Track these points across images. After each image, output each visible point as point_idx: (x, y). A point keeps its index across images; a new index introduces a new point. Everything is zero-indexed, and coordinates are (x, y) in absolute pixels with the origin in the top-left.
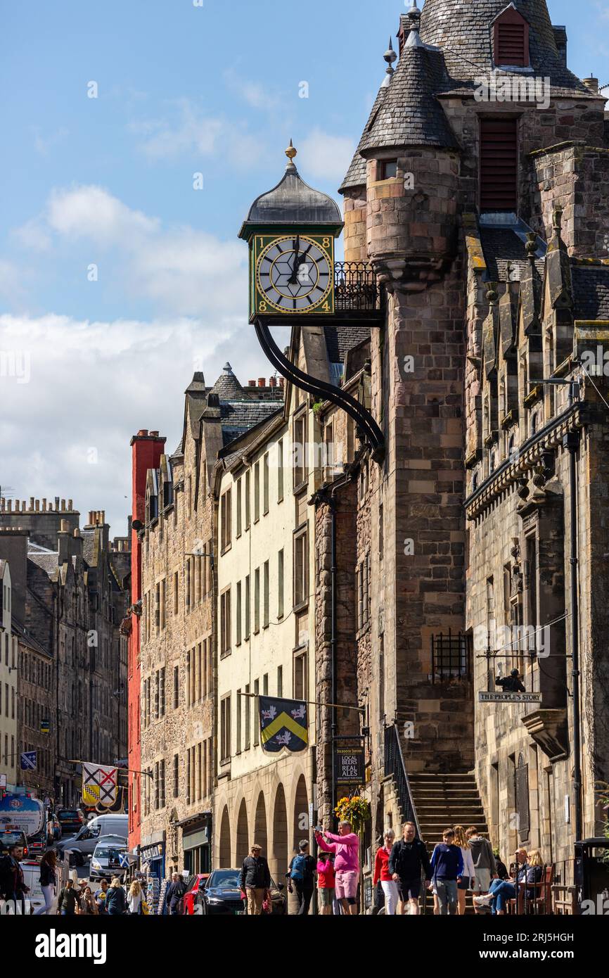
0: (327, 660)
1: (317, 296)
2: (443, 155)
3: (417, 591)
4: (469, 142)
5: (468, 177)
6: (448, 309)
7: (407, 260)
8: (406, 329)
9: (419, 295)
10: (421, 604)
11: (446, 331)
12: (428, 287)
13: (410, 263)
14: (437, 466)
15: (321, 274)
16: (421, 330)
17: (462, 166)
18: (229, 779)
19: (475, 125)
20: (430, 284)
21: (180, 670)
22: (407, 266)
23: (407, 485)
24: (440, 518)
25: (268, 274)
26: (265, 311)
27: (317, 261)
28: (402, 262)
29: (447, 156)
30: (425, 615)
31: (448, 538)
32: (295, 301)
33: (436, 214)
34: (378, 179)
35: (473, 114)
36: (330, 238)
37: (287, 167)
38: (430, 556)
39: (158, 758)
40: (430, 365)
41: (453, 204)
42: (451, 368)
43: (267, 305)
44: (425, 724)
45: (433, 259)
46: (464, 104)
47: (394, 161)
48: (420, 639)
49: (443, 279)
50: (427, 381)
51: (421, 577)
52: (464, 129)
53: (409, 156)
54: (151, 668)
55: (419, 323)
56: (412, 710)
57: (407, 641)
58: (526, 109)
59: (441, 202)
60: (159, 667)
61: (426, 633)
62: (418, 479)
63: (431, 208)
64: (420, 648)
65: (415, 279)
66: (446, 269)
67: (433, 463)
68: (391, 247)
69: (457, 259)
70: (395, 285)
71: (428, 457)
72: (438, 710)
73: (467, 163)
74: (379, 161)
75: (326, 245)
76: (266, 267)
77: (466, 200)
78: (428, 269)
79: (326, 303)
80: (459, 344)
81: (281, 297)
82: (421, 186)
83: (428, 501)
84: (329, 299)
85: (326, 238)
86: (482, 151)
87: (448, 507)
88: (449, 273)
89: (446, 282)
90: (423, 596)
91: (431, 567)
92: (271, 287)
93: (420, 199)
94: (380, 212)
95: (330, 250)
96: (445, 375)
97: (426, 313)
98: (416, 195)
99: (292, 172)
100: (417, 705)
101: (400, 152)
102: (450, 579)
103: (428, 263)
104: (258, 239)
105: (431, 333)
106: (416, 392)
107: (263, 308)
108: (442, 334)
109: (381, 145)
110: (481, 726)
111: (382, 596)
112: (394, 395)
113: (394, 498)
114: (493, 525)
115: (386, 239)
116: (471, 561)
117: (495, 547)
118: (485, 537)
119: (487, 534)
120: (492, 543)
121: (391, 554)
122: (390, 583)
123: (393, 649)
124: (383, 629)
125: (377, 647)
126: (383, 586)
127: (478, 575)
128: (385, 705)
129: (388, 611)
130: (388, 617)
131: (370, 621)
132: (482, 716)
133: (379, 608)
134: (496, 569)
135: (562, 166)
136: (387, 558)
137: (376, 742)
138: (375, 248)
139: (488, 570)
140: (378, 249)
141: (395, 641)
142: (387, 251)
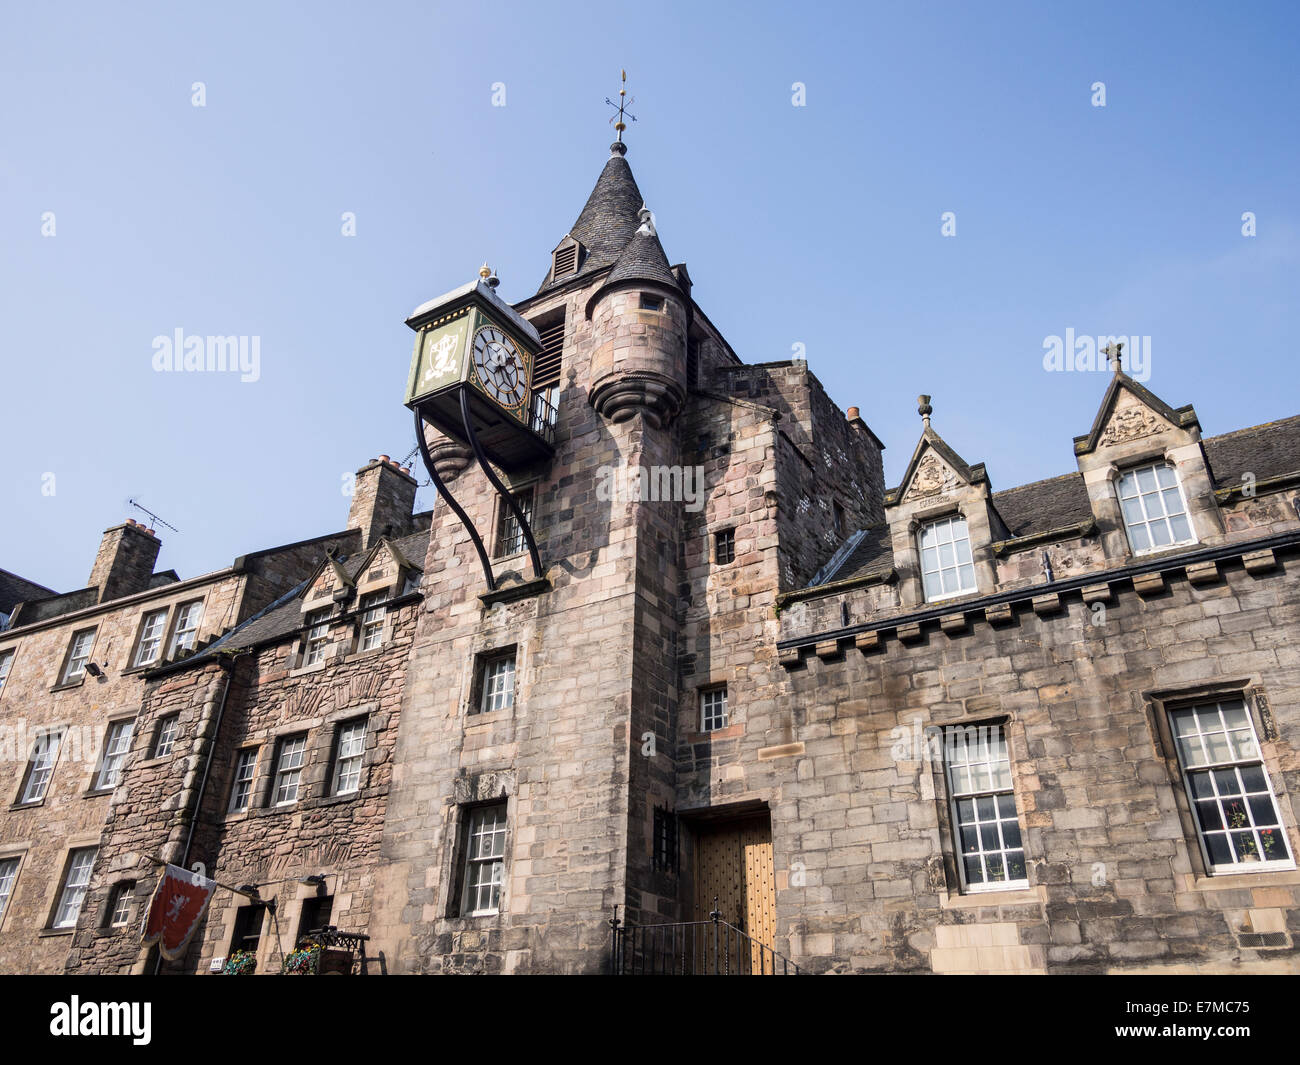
7: (668, 389)
9: (655, 432)
10: (647, 762)
13: (669, 393)
14: (662, 607)
22: (666, 394)
23: (642, 615)
24: (661, 664)
25: (481, 352)
26: (474, 383)
28: (662, 388)
30: (649, 778)
31: (666, 691)
34: (641, 308)
36: (529, 356)
38: (655, 706)
42: (671, 514)
43: (477, 378)
48: (645, 807)
50: (657, 515)
53: (675, 302)
56: (638, 906)
57: (636, 806)
61: (650, 801)
62: (649, 613)
64: (646, 820)
65: (660, 412)
67: (659, 601)
70: (641, 410)
71: (657, 594)
72: (656, 911)
74: (642, 294)
75: (526, 359)
79: (521, 410)
81: (489, 380)
83: (655, 642)
84: (523, 408)
87: (667, 656)
91: (656, 719)
92: (483, 366)
100: (641, 898)
101: (668, 295)
102: (667, 740)
104: (478, 314)
106: (651, 521)
107: (473, 380)
110: (851, 941)
111: (486, 754)
112: (629, 516)
113: (625, 625)
114: (1008, 650)
115: (651, 360)
116: (749, 717)
117: (1029, 678)
118: (910, 674)
119: (932, 669)
120: (995, 675)
121: (586, 694)
122: (576, 732)
123: (604, 814)
124: (497, 794)
125: (436, 820)
126: (496, 741)
127: (825, 730)
128: (512, 896)
129: (555, 768)
130: (555, 775)
131: (375, 791)
132: (866, 924)
133: (455, 771)
134: (1040, 706)
135: (784, 379)
136: (543, 703)
137: (406, 948)
138: (634, 365)
139: (952, 714)
140: (640, 366)
141: (624, 804)
142: (653, 371)
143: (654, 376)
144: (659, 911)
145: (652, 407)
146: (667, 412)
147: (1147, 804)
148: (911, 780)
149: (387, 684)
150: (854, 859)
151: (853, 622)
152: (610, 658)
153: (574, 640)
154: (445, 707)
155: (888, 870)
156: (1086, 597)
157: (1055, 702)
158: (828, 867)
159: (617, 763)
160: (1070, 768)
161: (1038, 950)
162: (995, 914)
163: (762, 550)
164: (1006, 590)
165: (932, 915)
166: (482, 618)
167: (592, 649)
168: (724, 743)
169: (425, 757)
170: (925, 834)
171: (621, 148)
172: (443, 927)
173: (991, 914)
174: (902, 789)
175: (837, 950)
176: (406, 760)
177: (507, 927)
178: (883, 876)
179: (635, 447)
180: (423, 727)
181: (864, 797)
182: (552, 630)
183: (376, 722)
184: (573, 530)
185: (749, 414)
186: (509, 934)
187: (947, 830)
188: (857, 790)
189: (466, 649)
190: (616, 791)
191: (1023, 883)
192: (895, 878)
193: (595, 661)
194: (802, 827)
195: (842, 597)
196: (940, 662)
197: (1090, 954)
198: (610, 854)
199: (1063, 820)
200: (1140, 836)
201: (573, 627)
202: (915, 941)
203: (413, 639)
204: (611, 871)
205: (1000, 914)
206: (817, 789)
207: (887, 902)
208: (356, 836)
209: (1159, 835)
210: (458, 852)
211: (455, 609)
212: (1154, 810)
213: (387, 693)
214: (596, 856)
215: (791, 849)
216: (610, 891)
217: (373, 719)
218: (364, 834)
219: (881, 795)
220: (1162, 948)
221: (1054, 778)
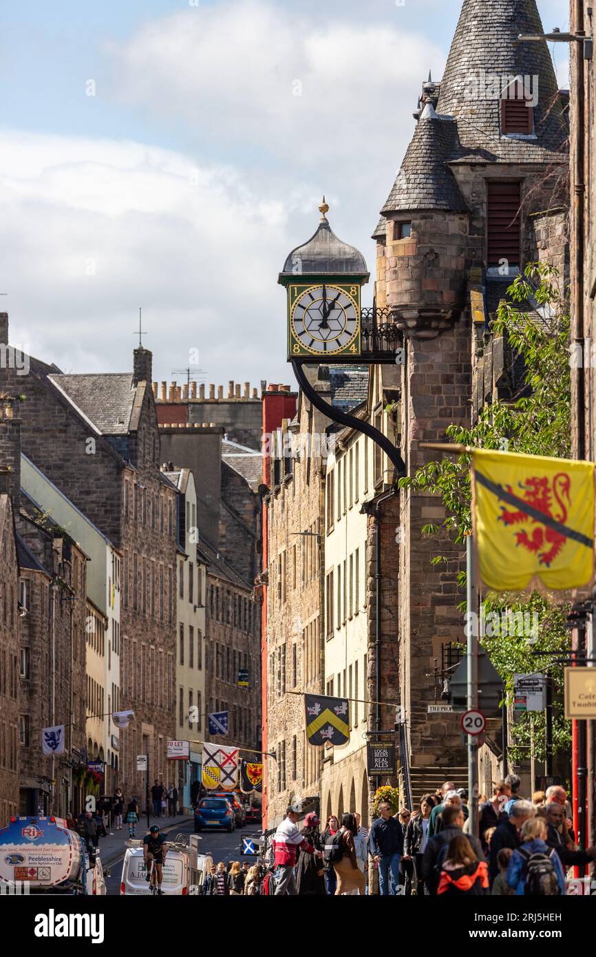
0: (372, 659)
1: (345, 339)
2: (452, 217)
3: (429, 605)
4: (477, 204)
5: (476, 236)
6: (458, 354)
7: (420, 311)
8: (420, 372)
9: (432, 341)
10: (432, 617)
11: (455, 373)
12: (440, 334)
13: (423, 314)
15: (349, 320)
16: (433, 372)
17: (471, 225)
18: (332, 764)
19: (483, 188)
20: (441, 331)
21: (298, 647)
22: (420, 317)
23: (420, 511)
24: (449, 540)
25: (301, 320)
26: (298, 353)
27: (345, 308)
28: (415, 313)
29: (456, 218)
30: (436, 626)
31: (457, 558)
32: (325, 344)
33: (446, 270)
34: (395, 239)
35: (481, 179)
36: (357, 287)
37: (321, 222)
38: (441, 574)
39: (280, 739)
40: (441, 404)
41: (461, 261)
42: (460, 406)
43: (300, 347)
44: (435, 723)
45: (443, 311)
46: (472, 170)
47: (408, 222)
48: (432, 647)
49: (453, 327)
50: (438, 419)
51: (433, 593)
52: (473, 192)
53: (422, 219)
54: (275, 643)
55: (431, 367)
56: (424, 710)
57: (420, 649)
58: (528, 174)
59: (451, 259)
60: (281, 642)
61: (437, 642)
62: (430, 506)
63: (441, 265)
65: (428, 328)
66: (455, 317)
68: (406, 299)
69: (466, 310)
70: (410, 333)
73: (475, 223)
74: (396, 222)
75: (353, 293)
76: (300, 313)
77: (474, 256)
78: (439, 319)
79: (354, 345)
80: (467, 386)
81: (313, 340)
82: (433, 245)
84: (356, 342)
85: (353, 287)
86: (489, 211)
88: (458, 321)
89: (455, 330)
90: (434, 609)
91: (442, 583)
92: (305, 332)
93: (431, 257)
94: (396, 269)
95: (357, 298)
96: (455, 413)
97: (438, 358)
98: (427, 253)
99: (325, 226)
101: (414, 215)
102: (458, 594)
103: (439, 314)
104: (293, 288)
105: (442, 375)
106: (429, 428)
107: (297, 350)
108: (452, 376)
109: (397, 208)
112: (410, 430)
142: (402, 304)
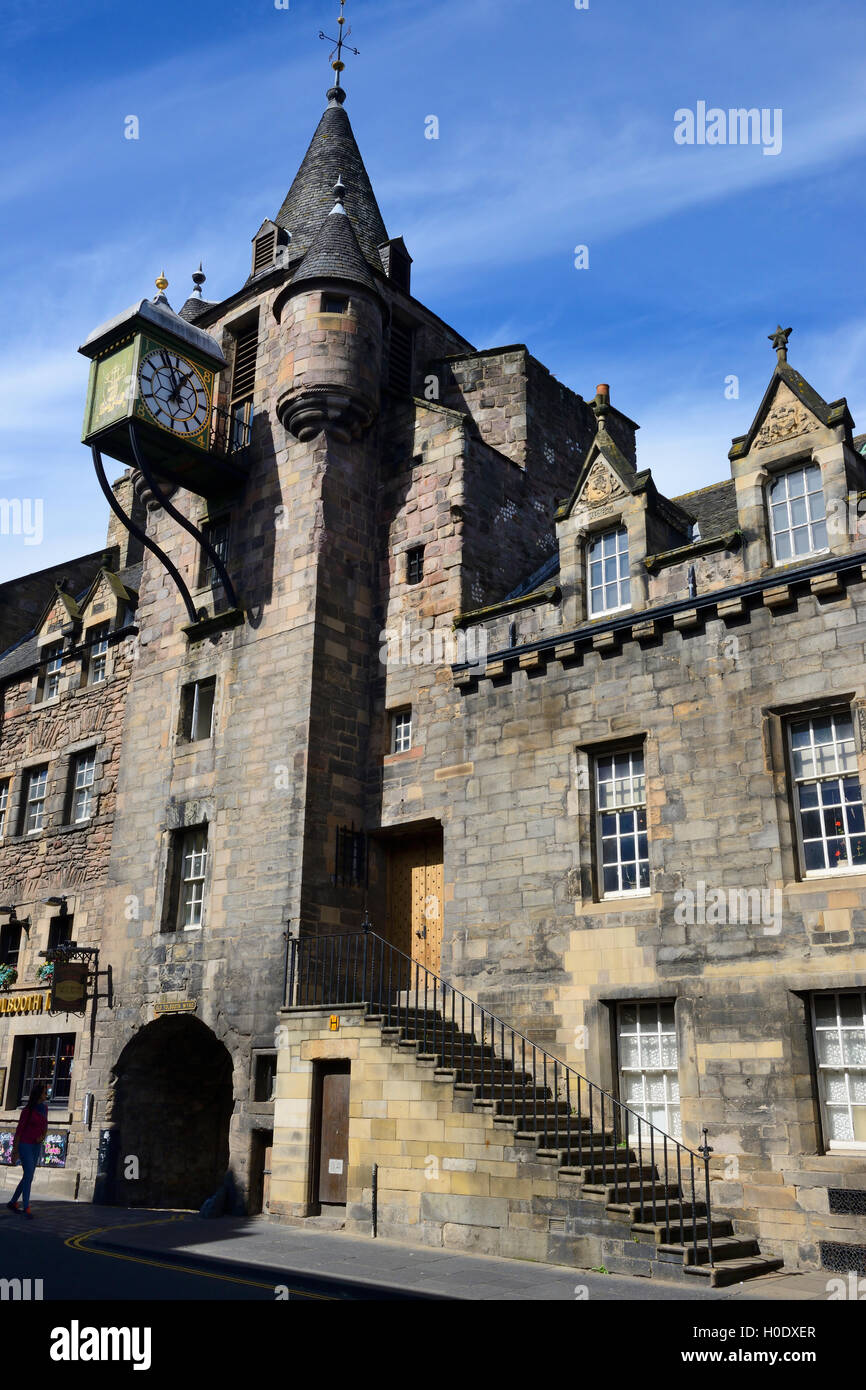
1: (193, 426)
3: (326, 770)
7: (352, 401)
8: (331, 476)
10: (329, 787)
11: (363, 494)
12: (354, 442)
13: (355, 406)
14: (350, 632)
15: (198, 406)
16: (343, 482)
20: (355, 440)
22: (350, 406)
23: (325, 644)
24: (349, 690)
26: (142, 417)
27: (198, 390)
28: (346, 400)
30: (332, 800)
31: (355, 716)
32: (173, 421)
34: (322, 310)
38: (340, 732)
40: (349, 522)
42: (365, 533)
43: (145, 411)
48: (326, 829)
50: (346, 538)
51: (330, 755)
53: (363, 299)
55: (342, 475)
56: (314, 918)
57: (314, 829)
61: (331, 823)
62: (334, 640)
64: (326, 840)
65: (347, 426)
67: (346, 627)
68: (339, 379)
71: (343, 620)
72: (338, 922)
74: (324, 293)
75: (207, 379)
78: (362, 421)
79: (202, 437)
81: (160, 410)
83: (340, 668)
84: (204, 434)
87: (357, 681)
90: (331, 777)
91: (340, 744)
92: (152, 396)
94: (325, 343)
96: (361, 538)
97: (348, 468)
100: (319, 912)
102: (354, 763)
103: (365, 414)
105: (351, 490)
107: (140, 411)
110: (502, 945)
111: (192, 783)
112: (311, 542)
113: (306, 655)
114: (651, 668)
115: (332, 371)
116: (429, 740)
117: (667, 696)
118: (566, 693)
119: (585, 688)
120: (639, 693)
121: (273, 724)
122: (263, 760)
123: (285, 837)
124: (199, 820)
125: (152, 845)
126: (200, 770)
127: (491, 749)
128: (212, 912)
129: (246, 795)
130: (246, 802)
131: (102, 819)
132: (514, 931)
133: (167, 799)
134: (674, 723)
135: (500, 369)
136: (237, 734)
137: (131, 959)
138: (313, 378)
139: (600, 732)
140: (320, 379)
141: (301, 827)
142: (333, 383)
143: (335, 389)
144: (342, 921)
145: (337, 422)
146: (356, 424)
147: (753, 816)
148: (559, 797)
149: (110, 717)
150: (510, 871)
151: (520, 642)
152: (293, 689)
153: (263, 671)
154: (157, 738)
155: (535, 882)
156: (721, 613)
157: (687, 718)
158: (487, 880)
159: (296, 789)
160: (693, 783)
161: (650, 951)
162: (618, 920)
163: (448, 569)
164: (655, 605)
165: (569, 921)
166: (187, 650)
167: (277, 680)
168: (406, 764)
169: (141, 787)
170: (567, 847)
171: (339, 95)
172: (159, 940)
173: (615, 920)
174: (552, 806)
175: (490, 954)
176: (127, 790)
177: (208, 940)
178: (531, 887)
179: (319, 467)
180: (141, 758)
181: (520, 815)
182: (245, 662)
183: (102, 754)
184: (264, 558)
185: (442, 419)
186: (210, 945)
187: (588, 843)
188: (515, 808)
189: (176, 680)
190: (294, 815)
191: (647, 891)
192: (540, 889)
193: (280, 691)
194: (468, 843)
195: (512, 617)
196: (592, 682)
197: (692, 953)
198: (289, 874)
199: (682, 832)
200: (745, 846)
201: (261, 659)
202: (552, 945)
203: (131, 672)
204: (289, 888)
205: (623, 920)
206: (481, 807)
207: (533, 910)
208: (89, 861)
209: (759, 845)
210: (171, 874)
211: (165, 642)
212: (759, 821)
213: (110, 726)
214: (278, 875)
215: (457, 863)
216: (288, 907)
217: (99, 752)
218: (96, 859)
219: (533, 812)
220: (750, 947)
221: (678, 792)
